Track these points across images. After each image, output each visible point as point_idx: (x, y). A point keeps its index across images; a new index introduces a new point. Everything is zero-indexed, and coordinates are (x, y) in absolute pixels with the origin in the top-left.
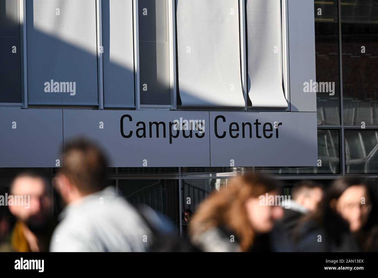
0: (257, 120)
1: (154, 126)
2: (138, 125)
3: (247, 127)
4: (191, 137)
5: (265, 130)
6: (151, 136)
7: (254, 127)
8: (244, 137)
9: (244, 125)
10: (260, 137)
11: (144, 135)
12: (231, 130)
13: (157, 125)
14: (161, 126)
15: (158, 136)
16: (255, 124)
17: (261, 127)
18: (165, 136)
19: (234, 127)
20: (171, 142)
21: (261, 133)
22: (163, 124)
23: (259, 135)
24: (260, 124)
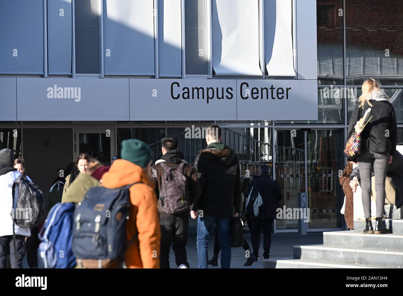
0: (272, 86)
1: (196, 90)
2: (183, 90)
3: (265, 91)
4: (223, 98)
5: (278, 93)
6: (193, 98)
7: (270, 91)
8: (262, 98)
9: (262, 89)
10: (274, 98)
11: (188, 97)
12: (252, 93)
13: (198, 89)
14: (201, 90)
15: (198, 98)
16: (270, 88)
17: (275, 91)
18: (203, 98)
19: (255, 91)
20: (208, 102)
21: (275, 95)
22: (202, 89)
23: (274, 97)
24: (274, 88)
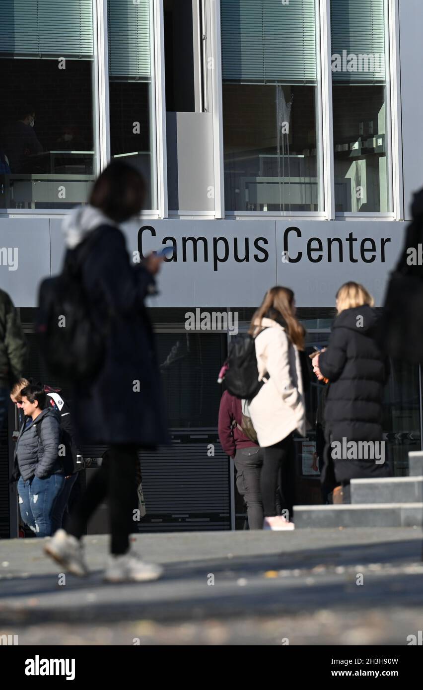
0: (351, 235)
1: (190, 244)
2: (164, 242)
3: (335, 245)
4: (248, 260)
5: (363, 250)
6: (185, 260)
7: (346, 245)
8: (330, 260)
9: (330, 242)
10: (356, 261)
11: (175, 258)
12: (309, 250)
13: (195, 241)
14: (200, 244)
15: (195, 260)
16: (347, 240)
17: (357, 246)
18: (206, 260)
19: (315, 245)
20: (216, 269)
21: (357, 255)
22: (205, 240)
23: (355, 257)
24: (356, 240)
